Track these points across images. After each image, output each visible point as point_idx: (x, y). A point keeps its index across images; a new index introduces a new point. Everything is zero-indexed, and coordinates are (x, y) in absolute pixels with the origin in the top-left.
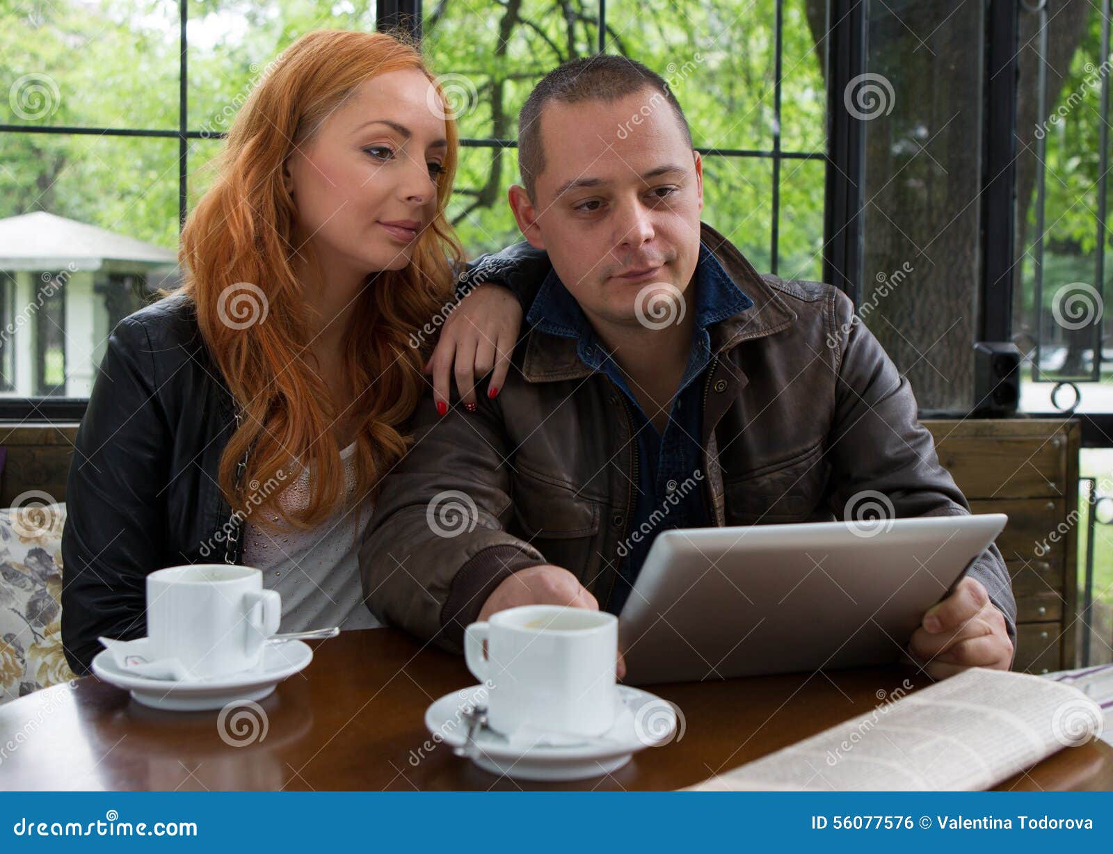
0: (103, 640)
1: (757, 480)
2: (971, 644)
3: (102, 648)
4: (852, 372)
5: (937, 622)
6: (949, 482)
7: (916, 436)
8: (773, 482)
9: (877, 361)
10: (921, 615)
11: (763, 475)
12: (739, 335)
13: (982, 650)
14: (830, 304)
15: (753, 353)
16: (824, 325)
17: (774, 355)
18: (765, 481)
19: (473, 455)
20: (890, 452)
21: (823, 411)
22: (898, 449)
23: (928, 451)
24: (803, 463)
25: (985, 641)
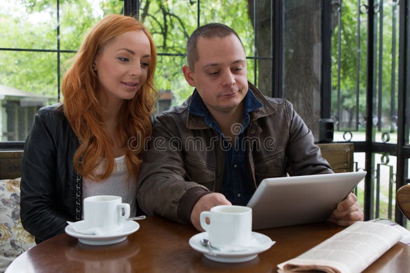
0: (68, 222)
1: (265, 163)
2: (352, 214)
3: (67, 224)
4: (294, 127)
5: (342, 207)
6: (326, 162)
7: (315, 148)
8: (270, 164)
9: (301, 124)
10: (337, 205)
11: (267, 161)
12: (259, 116)
13: (356, 216)
14: (285, 105)
15: (262, 122)
16: (284, 112)
17: (269, 122)
18: (267, 163)
19: (173, 156)
20: (308, 153)
21: (285, 140)
22: (309, 152)
23: (319, 153)
24: (280, 157)
25: (356, 212)
